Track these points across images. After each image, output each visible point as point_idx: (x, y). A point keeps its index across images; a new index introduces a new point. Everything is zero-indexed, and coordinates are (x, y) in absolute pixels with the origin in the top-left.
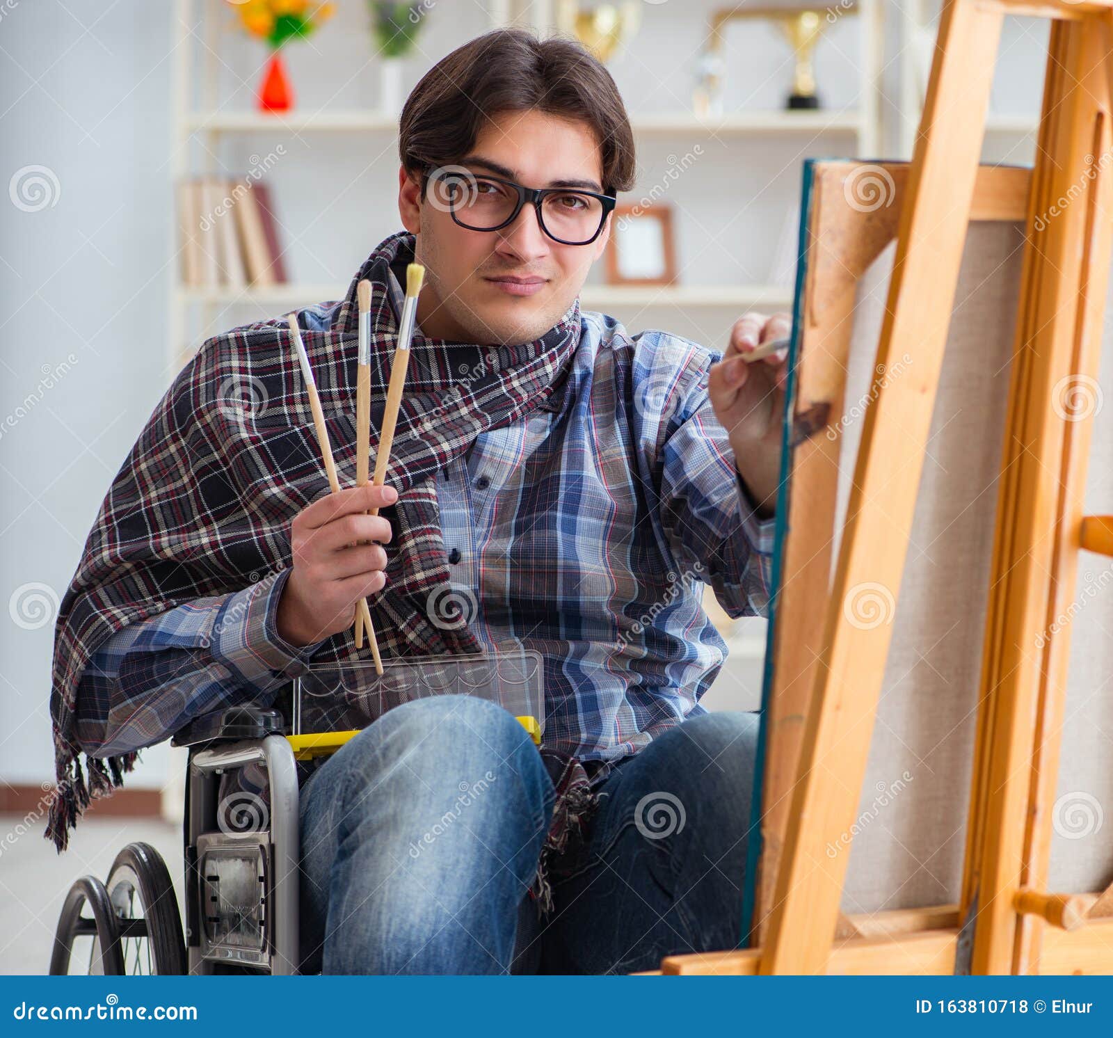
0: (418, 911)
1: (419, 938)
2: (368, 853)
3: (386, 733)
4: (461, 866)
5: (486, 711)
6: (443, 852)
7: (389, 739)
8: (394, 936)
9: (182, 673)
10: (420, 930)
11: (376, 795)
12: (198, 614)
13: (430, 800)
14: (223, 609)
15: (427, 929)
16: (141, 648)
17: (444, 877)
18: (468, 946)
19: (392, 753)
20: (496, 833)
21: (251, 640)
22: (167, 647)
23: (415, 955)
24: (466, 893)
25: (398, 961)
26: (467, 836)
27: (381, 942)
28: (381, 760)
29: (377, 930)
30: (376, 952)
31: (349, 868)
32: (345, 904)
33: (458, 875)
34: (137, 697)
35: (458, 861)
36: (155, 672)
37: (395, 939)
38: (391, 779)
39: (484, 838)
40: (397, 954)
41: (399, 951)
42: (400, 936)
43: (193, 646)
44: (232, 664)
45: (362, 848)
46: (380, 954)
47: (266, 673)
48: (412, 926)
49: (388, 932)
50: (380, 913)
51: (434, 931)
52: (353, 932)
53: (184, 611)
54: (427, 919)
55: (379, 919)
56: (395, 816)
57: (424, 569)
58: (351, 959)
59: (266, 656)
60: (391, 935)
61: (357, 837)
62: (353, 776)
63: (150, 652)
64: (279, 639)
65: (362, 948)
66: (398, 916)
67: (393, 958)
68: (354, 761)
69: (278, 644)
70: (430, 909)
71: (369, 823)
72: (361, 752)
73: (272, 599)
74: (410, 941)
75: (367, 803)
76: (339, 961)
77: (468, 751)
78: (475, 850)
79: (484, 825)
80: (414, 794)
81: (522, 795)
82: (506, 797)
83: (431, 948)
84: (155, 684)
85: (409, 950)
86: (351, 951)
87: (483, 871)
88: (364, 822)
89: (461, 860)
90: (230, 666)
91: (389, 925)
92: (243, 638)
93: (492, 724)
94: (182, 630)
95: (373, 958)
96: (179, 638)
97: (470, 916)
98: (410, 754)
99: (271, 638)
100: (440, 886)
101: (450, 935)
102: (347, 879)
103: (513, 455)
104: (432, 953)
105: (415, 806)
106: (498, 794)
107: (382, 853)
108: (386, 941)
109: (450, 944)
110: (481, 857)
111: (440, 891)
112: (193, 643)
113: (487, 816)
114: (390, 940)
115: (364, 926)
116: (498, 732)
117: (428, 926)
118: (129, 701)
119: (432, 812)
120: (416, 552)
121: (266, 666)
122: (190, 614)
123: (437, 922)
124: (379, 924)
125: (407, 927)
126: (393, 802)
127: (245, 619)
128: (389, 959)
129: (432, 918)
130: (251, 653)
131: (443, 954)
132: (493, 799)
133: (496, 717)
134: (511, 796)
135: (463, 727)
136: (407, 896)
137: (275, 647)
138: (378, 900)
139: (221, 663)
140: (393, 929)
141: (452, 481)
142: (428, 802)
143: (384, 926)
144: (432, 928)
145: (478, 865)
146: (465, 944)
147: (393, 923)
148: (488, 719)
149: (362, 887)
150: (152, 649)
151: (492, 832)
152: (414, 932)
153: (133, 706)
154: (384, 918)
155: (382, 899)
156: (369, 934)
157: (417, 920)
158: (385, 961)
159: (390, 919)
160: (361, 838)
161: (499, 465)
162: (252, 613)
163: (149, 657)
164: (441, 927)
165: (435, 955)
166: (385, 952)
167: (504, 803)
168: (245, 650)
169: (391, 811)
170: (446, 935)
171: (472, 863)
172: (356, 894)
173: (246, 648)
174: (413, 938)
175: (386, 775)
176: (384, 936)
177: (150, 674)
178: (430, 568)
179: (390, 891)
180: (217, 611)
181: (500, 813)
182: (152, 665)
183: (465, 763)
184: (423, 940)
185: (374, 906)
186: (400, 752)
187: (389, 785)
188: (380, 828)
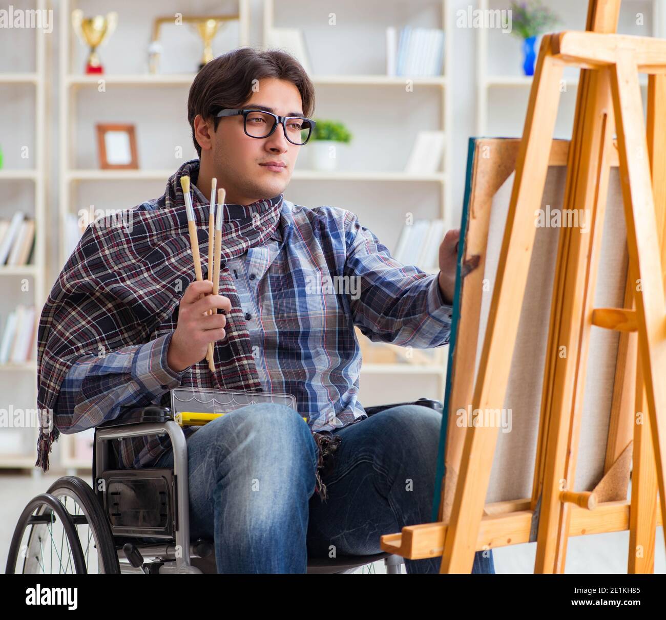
0: (264, 513)
1: (266, 527)
2: (236, 486)
3: (236, 425)
4: (283, 489)
5: (286, 411)
6: (274, 483)
7: (239, 427)
8: (253, 526)
9: (115, 386)
10: (266, 523)
11: (237, 457)
12: (123, 356)
13: (265, 458)
14: (137, 353)
15: (269, 522)
16: (94, 374)
17: (275, 496)
18: (289, 528)
19: (242, 435)
20: (298, 472)
21: (153, 368)
22: (108, 373)
23: (264, 535)
24: (286, 502)
25: (257, 539)
26: (285, 474)
27: (247, 530)
28: (236, 438)
29: (245, 525)
30: (245, 536)
31: (226, 495)
32: (225, 512)
33: (282, 494)
34: (91, 399)
35: (281, 488)
36: (101, 386)
37: (254, 528)
38: (244, 449)
39: (293, 474)
40: (256, 535)
41: (257, 534)
42: (257, 527)
43: (122, 372)
44: (141, 382)
45: (232, 484)
46: (247, 536)
47: (159, 387)
48: (262, 522)
49: (251, 525)
50: (245, 516)
51: (273, 523)
52: (232, 526)
53: (116, 354)
54: (269, 517)
55: (245, 519)
56: (248, 467)
57: (237, 331)
58: (232, 540)
59: (159, 377)
60: (252, 527)
61: (229, 478)
62: (220, 446)
63: (99, 376)
64: (168, 368)
65: (237, 534)
66: (254, 517)
67: (254, 538)
68: (218, 438)
69: (167, 370)
70: (270, 512)
71: (235, 471)
72: (223, 434)
73: (164, 348)
74: (261, 529)
75: (232, 461)
76: (225, 541)
77: (281, 432)
78: (289, 481)
79: (292, 468)
80: (257, 456)
81: (308, 452)
82: (300, 453)
83: (272, 531)
84: (101, 392)
85: (261, 533)
86: (231, 536)
87: (294, 491)
88: (232, 471)
89: (283, 487)
90: (140, 383)
91: (251, 522)
92: (149, 367)
93: (290, 417)
94: (116, 364)
95: (243, 539)
96: (114, 368)
97: (289, 513)
98: (252, 436)
99: (164, 367)
100: (274, 500)
101: (280, 524)
102: (225, 500)
103: (265, 262)
104: (273, 534)
105: (258, 461)
106: (297, 452)
107: (243, 487)
108: (250, 530)
109: (280, 528)
110: (292, 485)
111: (275, 503)
112: (121, 370)
113: (293, 464)
114: (251, 529)
115: (237, 523)
116: (293, 421)
117: (270, 521)
118: (87, 401)
119: (267, 464)
120: (232, 321)
121: (159, 383)
122: (119, 356)
123: (274, 518)
124: (245, 522)
125: (259, 522)
126: (246, 461)
127: (150, 358)
128: (252, 538)
129: (271, 516)
130: (153, 375)
131: (278, 534)
132: (295, 455)
133: (291, 414)
134: (302, 453)
135: (277, 420)
136: (258, 507)
137: (166, 372)
138: (243, 509)
139: (136, 381)
140: (252, 524)
141: (239, 279)
142: (264, 459)
143: (248, 522)
144: (272, 521)
145: (291, 488)
146: (287, 527)
147: (252, 520)
148: (288, 415)
149: (234, 504)
150: (100, 374)
151: (296, 472)
152: (263, 524)
153: (89, 404)
154: (248, 519)
155: (246, 509)
156: (240, 527)
157: (264, 518)
158: (250, 540)
159: (251, 519)
160: (231, 479)
161: (259, 268)
162: (154, 355)
163: (98, 378)
164: (276, 520)
165: (274, 535)
166: (250, 535)
167: (300, 456)
168: (150, 374)
169: (245, 465)
170: (278, 524)
171: (288, 488)
172: (231, 507)
173: (150, 373)
174: (263, 527)
175: (241, 447)
176: (248, 527)
177: (99, 386)
178: (240, 330)
179: (249, 504)
180: (134, 354)
181: (299, 462)
182: (99, 382)
183: (280, 438)
184: (268, 528)
185: (242, 513)
186: (247, 435)
187: (243, 452)
188: (240, 474)
